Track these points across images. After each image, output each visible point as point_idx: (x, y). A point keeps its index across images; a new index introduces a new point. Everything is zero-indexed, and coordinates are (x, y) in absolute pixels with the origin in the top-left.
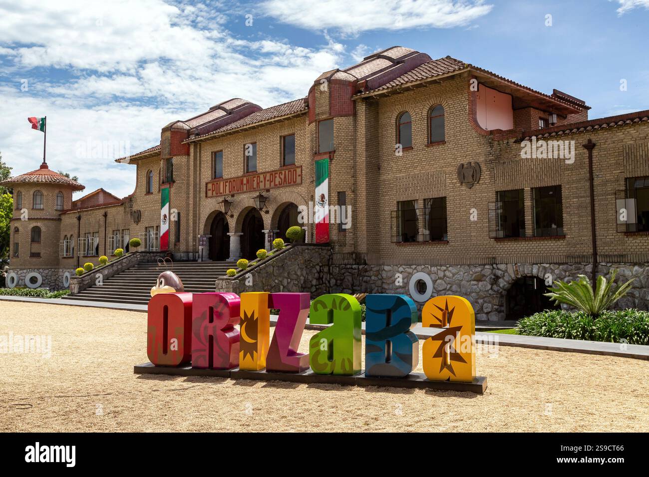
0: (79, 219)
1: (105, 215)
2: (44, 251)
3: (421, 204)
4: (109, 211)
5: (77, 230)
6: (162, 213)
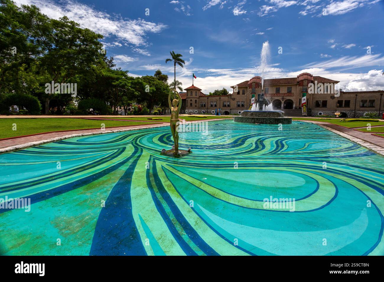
0: (208, 98)
1: (220, 98)
2: (197, 105)
3: (321, 101)
4: (221, 97)
5: (207, 101)
6: (252, 99)
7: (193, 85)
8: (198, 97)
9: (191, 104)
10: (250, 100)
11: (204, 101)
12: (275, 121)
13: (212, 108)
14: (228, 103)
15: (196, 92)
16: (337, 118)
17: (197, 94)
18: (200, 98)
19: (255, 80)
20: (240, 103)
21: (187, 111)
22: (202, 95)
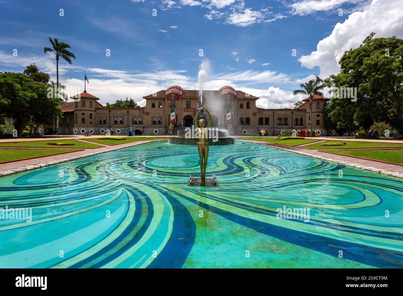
0: (110, 112)
1: (128, 112)
2: (93, 122)
3: (245, 118)
4: (130, 111)
5: (108, 115)
6: (172, 114)
7: (85, 91)
8: (94, 109)
9: (83, 120)
10: (169, 115)
11: (104, 115)
12: (221, 141)
13: (116, 125)
14: (140, 119)
15: (91, 102)
16: (263, 136)
17: (92, 105)
18: (97, 110)
19: (174, 90)
20: (156, 119)
21: (76, 129)
22: (99, 107)
